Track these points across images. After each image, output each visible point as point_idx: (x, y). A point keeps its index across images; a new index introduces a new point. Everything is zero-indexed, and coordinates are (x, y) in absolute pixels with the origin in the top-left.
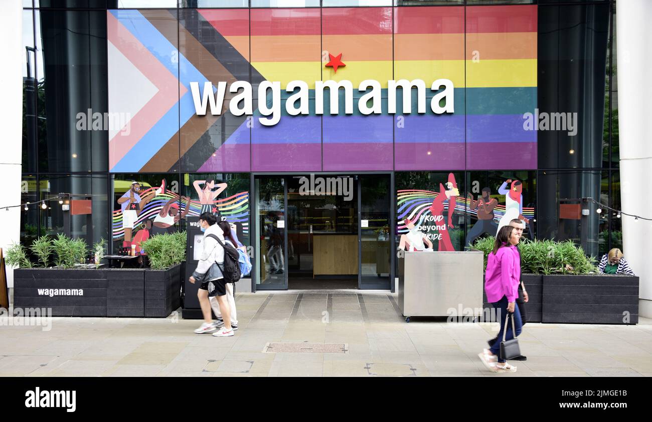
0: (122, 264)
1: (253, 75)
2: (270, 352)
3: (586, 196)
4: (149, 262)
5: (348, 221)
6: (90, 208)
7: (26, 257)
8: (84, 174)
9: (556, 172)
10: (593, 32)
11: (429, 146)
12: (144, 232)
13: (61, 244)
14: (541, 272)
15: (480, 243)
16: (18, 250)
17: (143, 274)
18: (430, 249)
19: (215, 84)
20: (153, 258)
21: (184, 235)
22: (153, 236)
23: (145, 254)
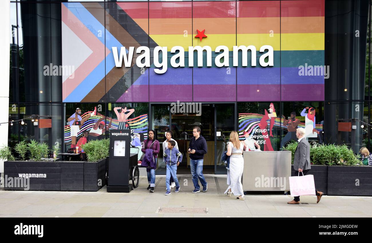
0: (70, 158)
1: (150, 42)
2: (160, 213)
3: (354, 117)
4: (87, 157)
5: (208, 132)
6: (51, 124)
7: (12, 154)
8: (47, 103)
9: (336, 103)
10: (359, 16)
11: (258, 87)
12: (83, 139)
13: (33, 146)
14: (326, 164)
15: (289, 146)
16: (7, 150)
17: (83, 164)
18: (259, 150)
19: (127, 48)
20: (89, 155)
21: (108, 141)
22: (89, 141)
23: (84, 152)
